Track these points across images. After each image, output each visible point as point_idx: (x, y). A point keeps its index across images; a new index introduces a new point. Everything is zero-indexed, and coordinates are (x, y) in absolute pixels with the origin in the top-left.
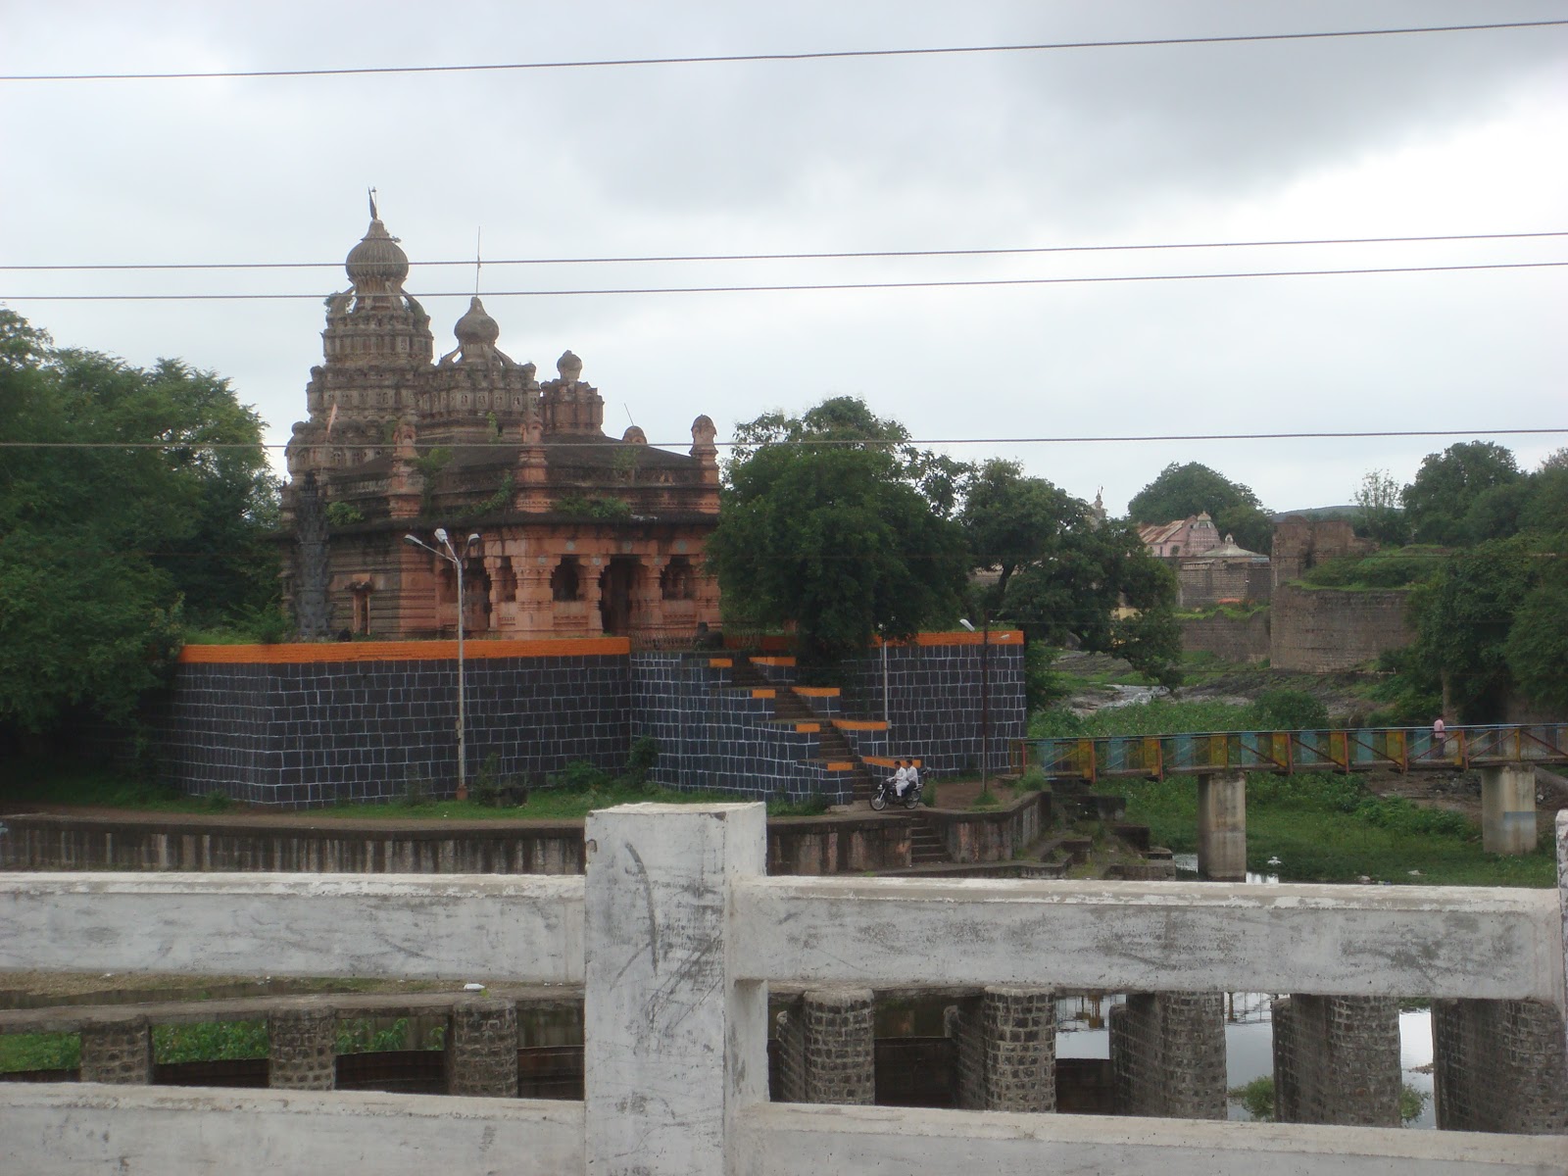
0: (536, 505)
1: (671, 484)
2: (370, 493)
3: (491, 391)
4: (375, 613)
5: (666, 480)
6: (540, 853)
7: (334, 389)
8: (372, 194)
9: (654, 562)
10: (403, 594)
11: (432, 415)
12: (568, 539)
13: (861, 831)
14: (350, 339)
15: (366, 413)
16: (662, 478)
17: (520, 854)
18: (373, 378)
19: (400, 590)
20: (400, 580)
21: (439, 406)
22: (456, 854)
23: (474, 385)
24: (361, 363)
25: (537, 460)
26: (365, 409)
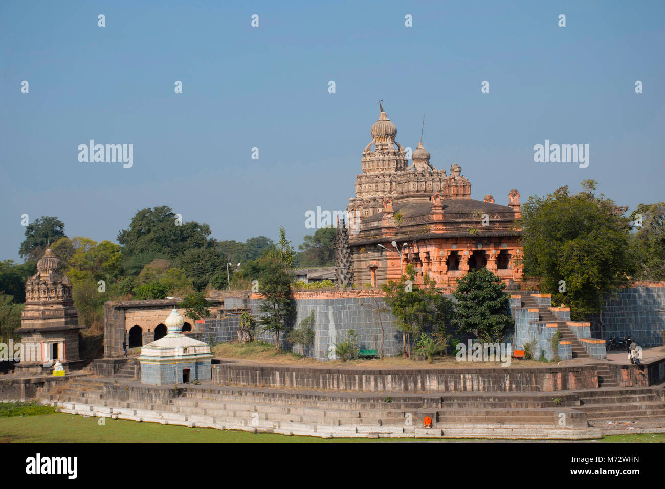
0: (438, 230)
1: (499, 219)
2: (375, 227)
3: (426, 182)
4: (379, 277)
5: (497, 218)
6: (428, 381)
7: (366, 184)
8: (381, 102)
9: (492, 253)
10: (388, 269)
11: (402, 193)
12: (454, 244)
13: (573, 372)
14: (372, 162)
15: (379, 193)
16: (495, 217)
17: (419, 381)
18: (381, 179)
19: (387, 267)
20: (387, 263)
21: (405, 189)
22: (392, 380)
23: (418, 179)
24: (376, 173)
25: (439, 211)
26: (378, 192)
